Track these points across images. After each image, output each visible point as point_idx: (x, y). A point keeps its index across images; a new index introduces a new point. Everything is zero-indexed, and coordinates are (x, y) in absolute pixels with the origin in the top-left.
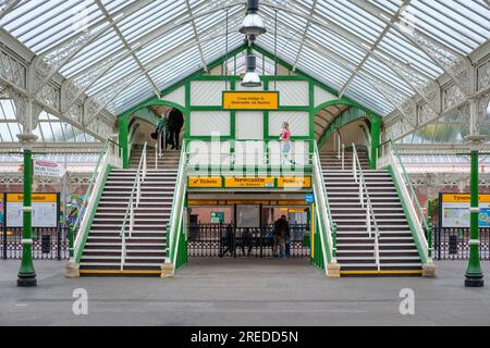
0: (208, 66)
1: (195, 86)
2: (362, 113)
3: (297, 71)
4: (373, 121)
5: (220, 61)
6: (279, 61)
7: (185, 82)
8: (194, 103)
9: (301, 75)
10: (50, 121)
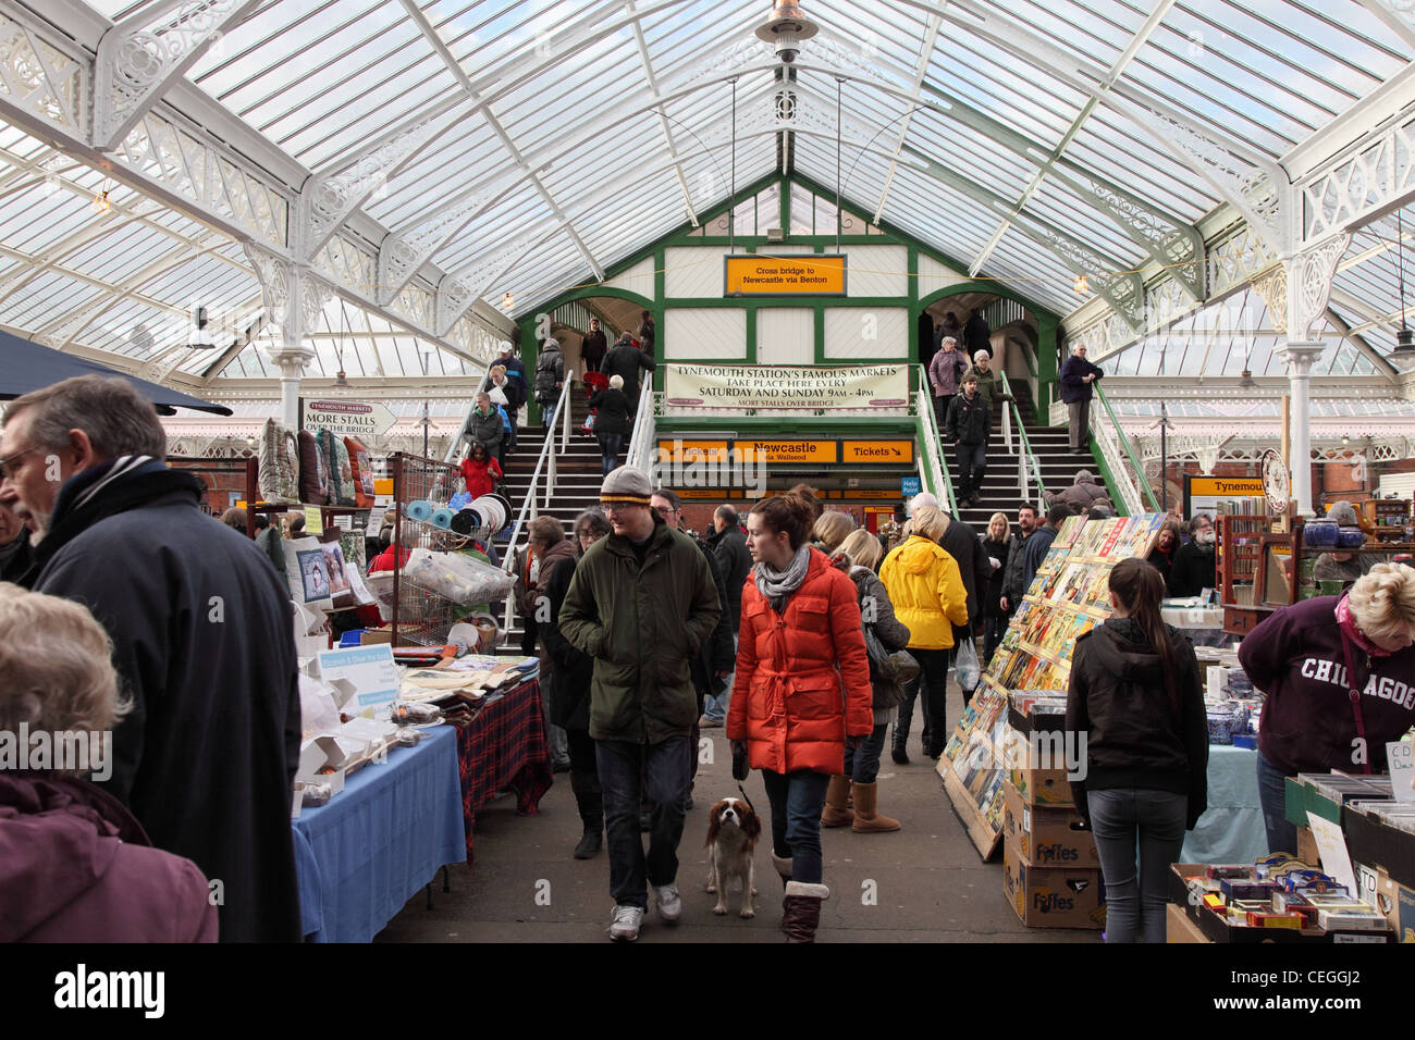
0: (700, 218)
1: (675, 258)
2: (1016, 312)
3: (883, 224)
4: (1041, 328)
5: (725, 207)
6: (846, 205)
7: (655, 250)
8: (672, 292)
9: (892, 234)
10: (392, 334)
